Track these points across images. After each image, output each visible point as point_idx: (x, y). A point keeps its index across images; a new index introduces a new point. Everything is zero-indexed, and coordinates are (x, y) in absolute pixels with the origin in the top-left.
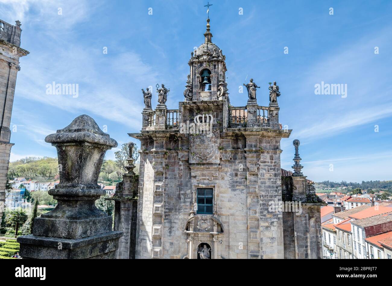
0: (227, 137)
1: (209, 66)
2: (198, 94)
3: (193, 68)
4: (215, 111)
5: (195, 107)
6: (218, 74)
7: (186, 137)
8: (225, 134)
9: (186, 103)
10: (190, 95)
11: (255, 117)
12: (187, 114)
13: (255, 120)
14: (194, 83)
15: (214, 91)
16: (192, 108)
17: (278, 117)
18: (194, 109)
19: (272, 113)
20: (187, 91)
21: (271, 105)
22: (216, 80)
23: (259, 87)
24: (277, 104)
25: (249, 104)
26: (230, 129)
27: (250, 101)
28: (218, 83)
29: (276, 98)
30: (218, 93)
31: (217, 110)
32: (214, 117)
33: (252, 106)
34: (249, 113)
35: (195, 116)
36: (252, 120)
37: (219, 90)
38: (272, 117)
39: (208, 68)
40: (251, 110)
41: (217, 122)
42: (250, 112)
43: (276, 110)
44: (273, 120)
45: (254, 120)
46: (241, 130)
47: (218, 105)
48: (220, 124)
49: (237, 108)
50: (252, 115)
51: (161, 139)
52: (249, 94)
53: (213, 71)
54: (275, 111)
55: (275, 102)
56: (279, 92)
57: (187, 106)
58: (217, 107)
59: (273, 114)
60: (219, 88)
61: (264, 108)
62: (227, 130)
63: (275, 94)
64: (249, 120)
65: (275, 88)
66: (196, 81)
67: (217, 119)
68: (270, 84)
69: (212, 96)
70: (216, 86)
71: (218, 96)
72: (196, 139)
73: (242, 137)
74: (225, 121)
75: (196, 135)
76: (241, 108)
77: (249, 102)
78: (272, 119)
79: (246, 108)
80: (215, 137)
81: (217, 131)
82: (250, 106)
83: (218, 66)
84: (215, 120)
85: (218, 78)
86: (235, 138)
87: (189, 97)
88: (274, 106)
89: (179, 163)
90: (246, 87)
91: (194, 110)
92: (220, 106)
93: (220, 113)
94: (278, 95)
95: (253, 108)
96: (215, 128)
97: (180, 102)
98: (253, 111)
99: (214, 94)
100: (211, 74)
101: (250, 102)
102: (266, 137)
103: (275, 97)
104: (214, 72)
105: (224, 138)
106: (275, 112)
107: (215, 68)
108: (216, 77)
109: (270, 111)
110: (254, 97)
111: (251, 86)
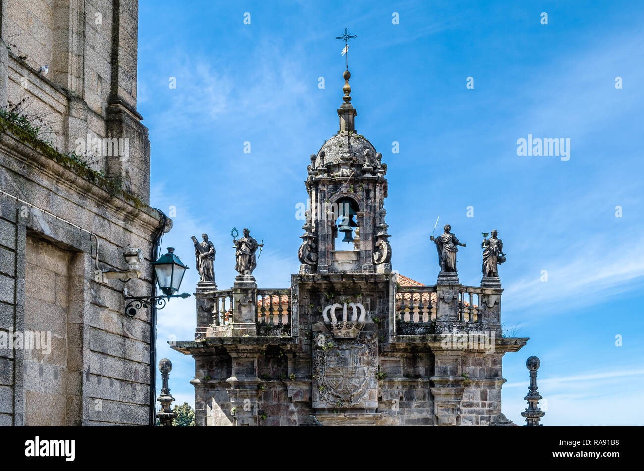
0: (393, 352)
1: (355, 192)
2: (330, 256)
3: (316, 195)
4: (368, 295)
5: (324, 286)
6: (375, 210)
7: (303, 353)
8: (389, 346)
9: (308, 277)
10: (312, 258)
11: (453, 311)
12: (307, 300)
13: (453, 316)
14: (319, 230)
15: (366, 251)
16: (318, 288)
17: (499, 310)
18: (322, 290)
19: (486, 299)
20: (307, 248)
21: (487, 283)
22: (371, 225)
23: (464, 245)
24: (498, 281)
25: (443, 281)
26: (403, 338)
27: (443, 276)
28: (374, 232)
29: (497, 268)
30: (374, 255)
31: (372, 293)
32: (366, 309)
33: (449, 286)
34: (441, 302)
35: (326, 306)
36: (446, 316)
37: (376, 249)
38: (487, 309)
39: (352, 196)
40: (446, 296)
41: (373, 320)
42: (443, 299)
43: (496, 293)
44: (489, 314)
45: (451, 316)
46: (427, 340)
47: (375, 283)
48: (379, 324)
49: (415, 290)
50: (447, 305)
51: (249, 355)
52: (441, 259)
53: (364, 203)
54: (493, 296)
55: (494, 276)
57: (306, 284)
58: (373, 286)
59: (489, 303)
60: (377, 244)
61: (472, 290)
62: (398, 339)
63: (495, 259)
64: (442, 316)
65: (496, 246)
66: (326, 224)
67: (374, 314)
68: (485, 235)
69: (361, 261)
70: (370, 238)
71: (376, 263)
72: (328, 356)
73: (425, 352)
74: (393, 320)
75: (329, 347)
76: (425, 290)
77: (441, 278)
78: (487, 314)
79: (435, 289)
80: (369, 353)
81: (372, 339)
82: (444, 286)
83: (375, 192)
84: (368, 314)
85: (374, 220)
86: (411, 355)
87: (309, 263)
88: (493, 285)
89: (288, 407)
90: (436, 242)
91: (320, 292)
92: (379, 285)
93: (378, 301)
94: (501, 260)
95: (451, 291)
96: (368, 332)
97: (293, 276)
98: (451, 296)
99: (366, 257)
100: (359, 211)
101: (445, 278)
102: (475, 352)
103: (495, 264)
104: (366, 207)
105: (387, 355)
106: (493, 299)
107: (368, 197)
108: (369, 219)
109: (485, 295)
110: (453, 267)
111: (447, 243)
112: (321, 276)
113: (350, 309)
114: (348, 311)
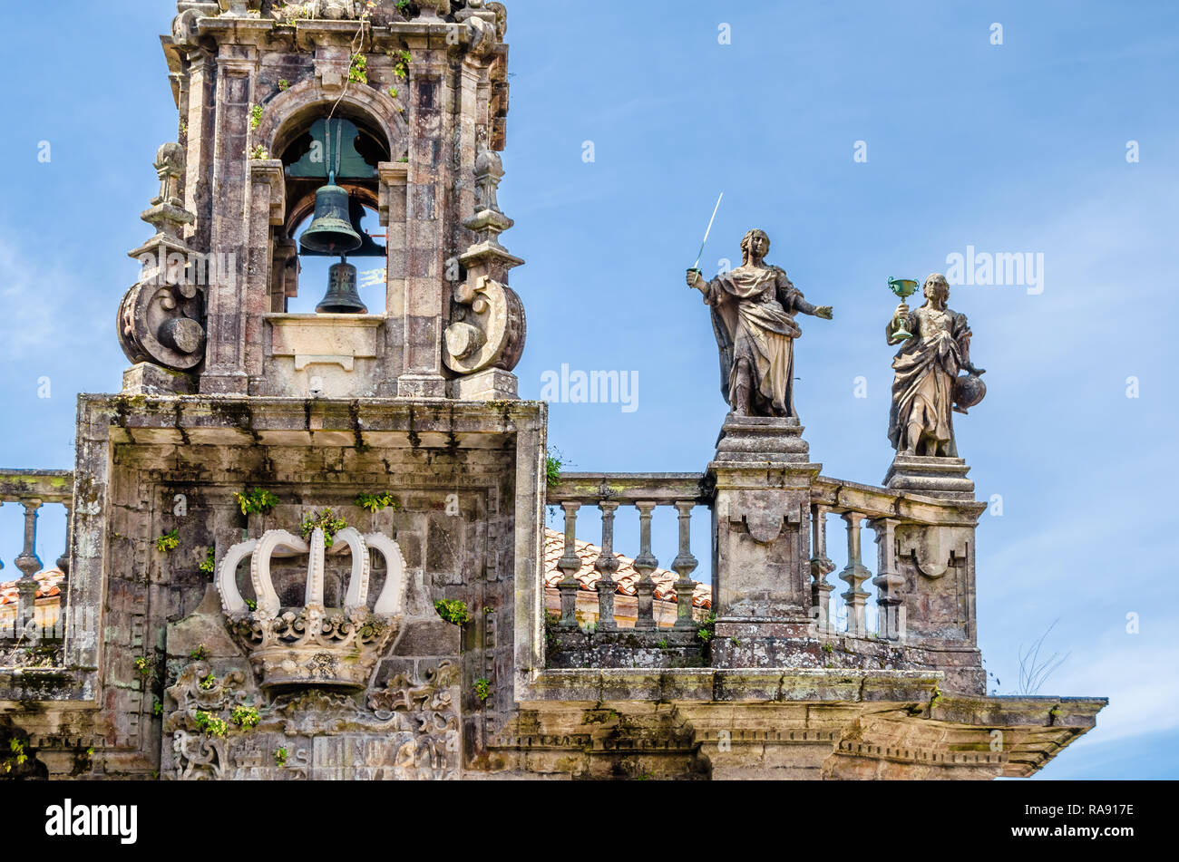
0: (528, 750)
1: (374, 83)
2: (257, 337)
3: (209, 89)
4: (419, 505)
5: (227, 458)
6: (455, 161)
7: (121, 750)
8: (511, 722)
9: (153, 406)
10: (178, 339)
11: (785, 577)
12: (147, 520)
13: (784, 601)
14: (217, 225)
15: (413, 320)
16: (199, 467)
17: (968, 588)
18: (219, 478)
19: (914, 543)
20: (157, 296)
21: (914, 479)
22: (439, 214)
23: (827, 313)
24: (961, 473)
25: (741, 452)
26: (574, 679)
27: (743, 433)
28: (452, 248)
29: (949, 422)
30: (451, 336)
31: (436, 496)
32: (413, 562)
33: (768, 472)
34: (734, 538)
35: (229, 542)
36: (757, 598)
37: (460, 310)
38: (919, 582)
39: (361, 100)
40: (756, 515)
41: (441, 610)
42: (742, 526)
43: (955, 519)
44: (926, 606)
45: (777, 601)
46: (680, 692)
47: (453, 450)
48: (467, 626)
49: (620, 489)
50: (760, 553)
52: (729, 364)
53: (413, 129)
54: (942, 531)
55: (944, 453)
56: (978, 373)
57: (147, 446)
58: (441, 465)
59: (925, 559)
60: (464, 293)
61: (857, 500)
62: (553, 687)
63: (945, 385)
64: (738, 600)
65: (945, 334)
66: (246, 208)
67: (442, 584)
68: (903, 288)
69: (394, 360)
70: (434, 269)
71: (457, 366)
72: (233, 762)
73: (665, 754)
74: (528, 603)
75: (239, 725)
76: (663, 493)
77: (735, 441)
78: (918, 604)
79: (707, 491)
80: (419, 752)
81: (436, 690)
82: (746, 472)
83: (456, 87)
84: (419, 585)
85: (453, 197)
86: (608, 765)
87: (165, 356)
88: (939, 487)
90: (708, 295)
91: (209, 484)
92: (470, 459)
93: (464, 528)
94: (963, 396)
95: (775, 494)
96: (417, 659)
97: (88, 401)
98: (776, 515)
99: (413, 345)
100: (388, 159)
101: (748, 442)
102: (877, 760)
103: (942, 406)
104: (417, 145)
105: (500, 765)
106: (942, 544)
107: (427, 106)
108: (432, 190)
109: (909, 527)
110: (781, 397)
111: (756, 299)
112: (214, 406)
113: (339, 559)
114: (333, 566)
